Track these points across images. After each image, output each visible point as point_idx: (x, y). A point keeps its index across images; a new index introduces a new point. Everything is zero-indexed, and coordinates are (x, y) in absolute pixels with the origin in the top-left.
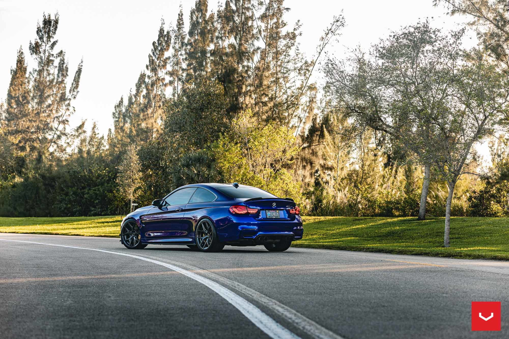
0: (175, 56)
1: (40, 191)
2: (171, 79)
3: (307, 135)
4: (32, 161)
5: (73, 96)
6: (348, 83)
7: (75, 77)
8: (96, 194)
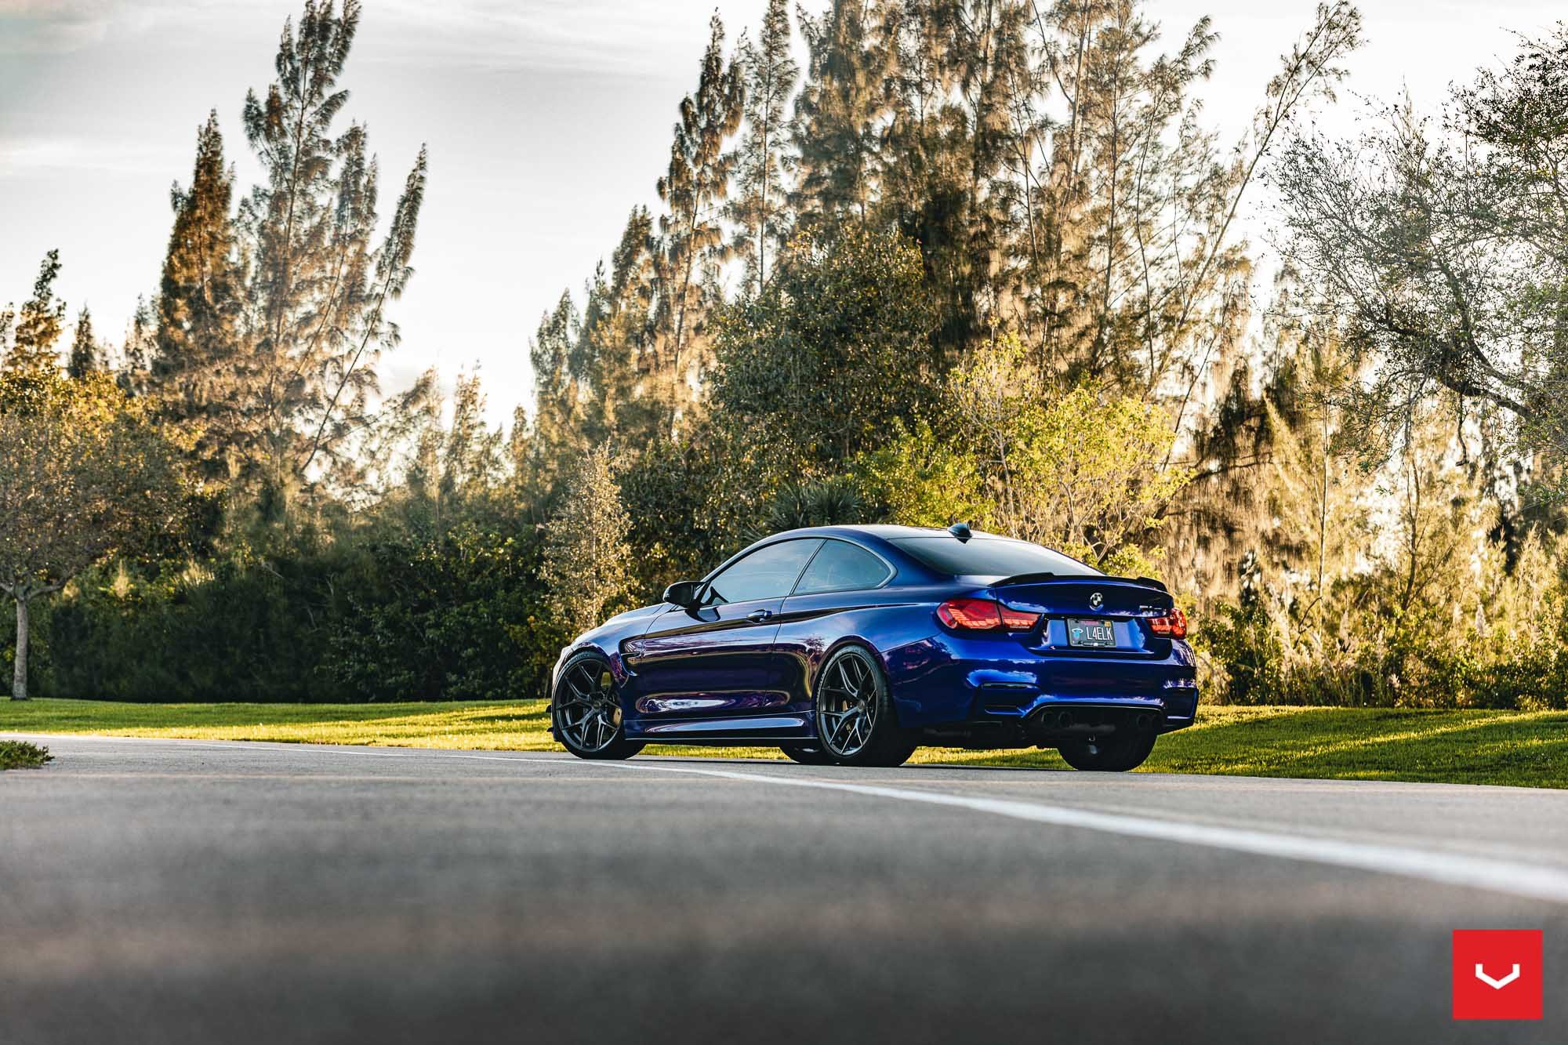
0: (753, 147)
1: (273, 615)
2: (741, 229)
3: (1215, 429)
4: (243, 515)
5: (392, 286)
6: (1366, 226)
7: (397, 219)
8: (469, 628)
